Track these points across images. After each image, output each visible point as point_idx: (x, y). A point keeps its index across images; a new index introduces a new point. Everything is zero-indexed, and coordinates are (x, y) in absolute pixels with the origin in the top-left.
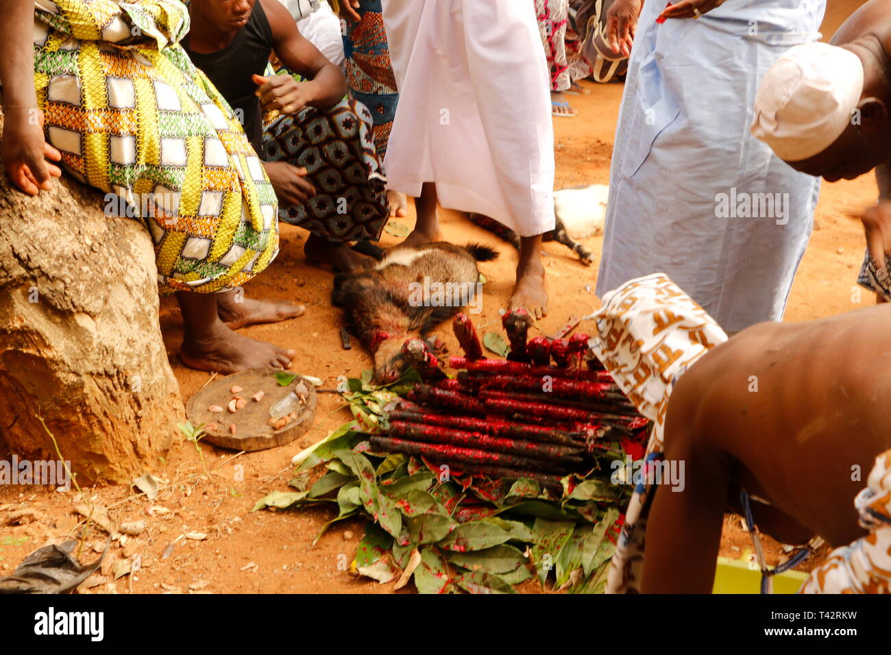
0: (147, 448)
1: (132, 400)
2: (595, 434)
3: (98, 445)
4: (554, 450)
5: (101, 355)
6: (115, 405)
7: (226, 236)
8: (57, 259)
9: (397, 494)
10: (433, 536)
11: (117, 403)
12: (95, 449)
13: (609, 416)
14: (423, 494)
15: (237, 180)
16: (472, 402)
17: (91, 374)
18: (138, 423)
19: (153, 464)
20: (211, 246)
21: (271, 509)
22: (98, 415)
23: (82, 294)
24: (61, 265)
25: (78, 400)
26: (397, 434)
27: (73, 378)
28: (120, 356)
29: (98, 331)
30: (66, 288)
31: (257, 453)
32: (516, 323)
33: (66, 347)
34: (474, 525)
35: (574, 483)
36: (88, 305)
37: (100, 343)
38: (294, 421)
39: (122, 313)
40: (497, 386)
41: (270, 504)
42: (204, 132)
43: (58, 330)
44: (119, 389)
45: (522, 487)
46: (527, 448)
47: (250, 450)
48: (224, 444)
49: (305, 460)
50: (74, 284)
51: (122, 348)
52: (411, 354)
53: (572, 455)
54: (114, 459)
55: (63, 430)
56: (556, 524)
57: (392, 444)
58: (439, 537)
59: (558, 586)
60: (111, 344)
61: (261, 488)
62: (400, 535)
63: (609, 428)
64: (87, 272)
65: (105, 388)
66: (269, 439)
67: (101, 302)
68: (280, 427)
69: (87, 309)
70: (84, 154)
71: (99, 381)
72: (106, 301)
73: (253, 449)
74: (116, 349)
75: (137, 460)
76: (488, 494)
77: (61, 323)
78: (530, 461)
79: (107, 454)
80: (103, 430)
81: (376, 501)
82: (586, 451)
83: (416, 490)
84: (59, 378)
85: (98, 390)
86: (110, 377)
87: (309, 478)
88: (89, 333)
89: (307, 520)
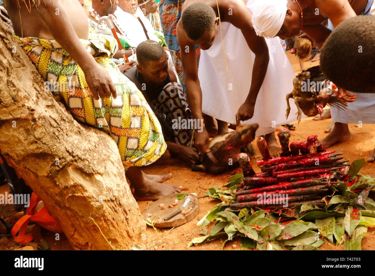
0: (133, 233)
1: (123, 211)
2: (330, 177)
3: (112, 235)
4: (315, 188)
5: (108, 192)
6: (117, 214)
7: (144, 137)
8: (84, 151)
9: (250, 224)
10: (275, 234)
11: (118, 213)
12: (111, 236)
13: (334, 168)
14: (263, 219)
15: (146, 111)
16: (270, 179)
17: (105, 201)
18: (127, 222)
19: (136, 240)
20: (139, 141)
21: (196, 245)
22: (111, 220)
23: (96, 165)
24: (86, 154)
25: (102, 214)
26: (241, 201)
27: (98, 204)
28: (115, 191)
29: (105, 181)
30: (89, 163)
31: (180, 227)
32: (285, 135)
33: (93, 190)
34: (291, 226)
35: (328, 199)
36: (99, 170)
37: (106, 186)
38: (192, 210)
39: (112, 173)
40: (280, 169)
41: (194, 243)
42: (129, 91)
43: (88, 183)
44: (117, 207)
45: (305, 207)
46: (302, 190)
47: (177, 226)
48: (165, 226)
49: (204, 222)
50: (92, 161)
51: (115, 188)
52: (243, 160)
53: (323, 188)
54: (120, 240)
55: (96, 230)
56: (325, 220)
57: (241, 205)
58: (278, 234)
59: (338, 243)
60: (111, 186)
61: (187, 238)
62: (259, 239)
63: (335, 173)
64: (96, 156)
65: (112, 207)
66: (184, 219)
67: (103, 168)
68: (187, 213)
69: (99, 172)
70: (84, 107)
71: (109, 204)
72: (105, 168)
73: (178, 225)
74: (113, 189)
75: (130, 239)
76: (290, 214)
77: (89, 180)
78: (304, 196)
79: (117, 238)
80: (114, 227)
81: (243, 228)
82: (328, 186)
83: (260, 219)
84: (92, 205)
85: (109, 208)
86: (113, 201)
87: (207, 230)
88: (101, 182)
89: (213, 245)
